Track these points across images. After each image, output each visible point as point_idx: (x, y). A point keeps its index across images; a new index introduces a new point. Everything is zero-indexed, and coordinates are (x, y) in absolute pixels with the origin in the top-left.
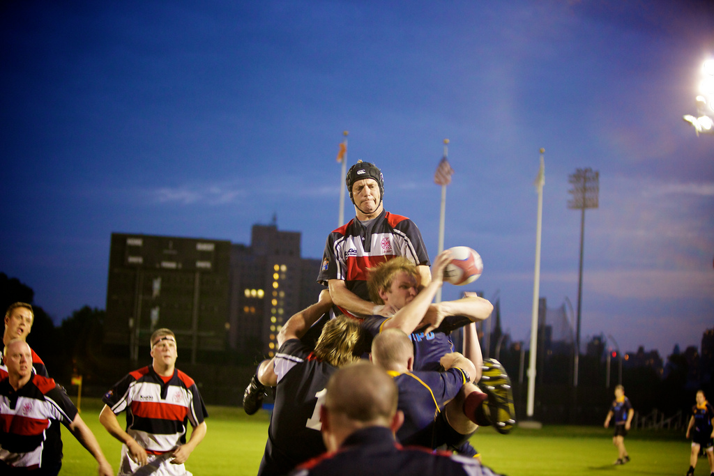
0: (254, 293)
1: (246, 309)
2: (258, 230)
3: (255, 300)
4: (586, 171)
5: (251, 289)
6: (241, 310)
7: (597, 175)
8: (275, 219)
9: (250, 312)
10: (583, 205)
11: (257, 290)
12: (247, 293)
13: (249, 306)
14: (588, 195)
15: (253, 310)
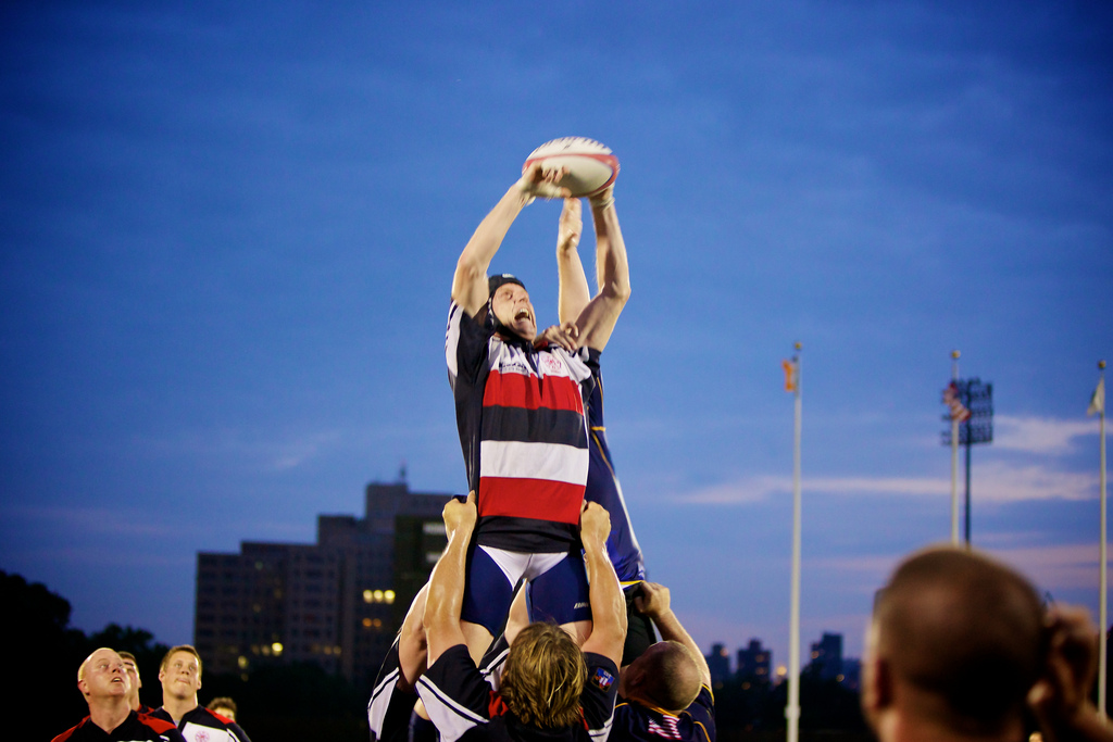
0: (378, 595)
1: (367, 623)
2: (376, 493)
3: (379, 609)
4: (970, 383)
5: (373, 590)
6: (359, 625)
7: (989, 389)
8: (403, 473)
9: (373, 627)
10: (969, 439)
11: (384, 590)
12: (368, 595)
13: (372, 618)
14: (975, 422)
15: (378, 624)
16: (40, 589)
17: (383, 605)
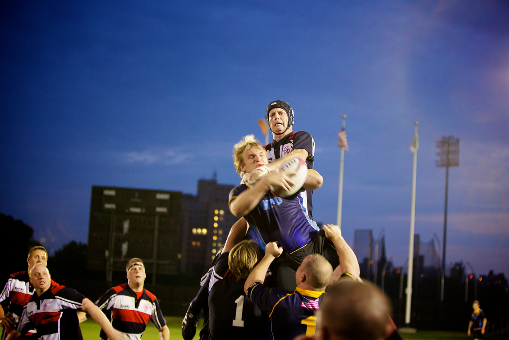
0: (199, 231)
1: (194, 243)
2: (202, 184)
3: (199, 237)
4: (449, 138)
5: (197, 228)
6: (190, 244)
7: (458, 141)
8: (215, 175)
9: (196, 245)
10: (448, 164)
11: (202, 229)
12: (194, 231)
13: (196, 241)
14: (451, 156)
15: (199, 244)
16: (20, 223)
17: (201, 235)
